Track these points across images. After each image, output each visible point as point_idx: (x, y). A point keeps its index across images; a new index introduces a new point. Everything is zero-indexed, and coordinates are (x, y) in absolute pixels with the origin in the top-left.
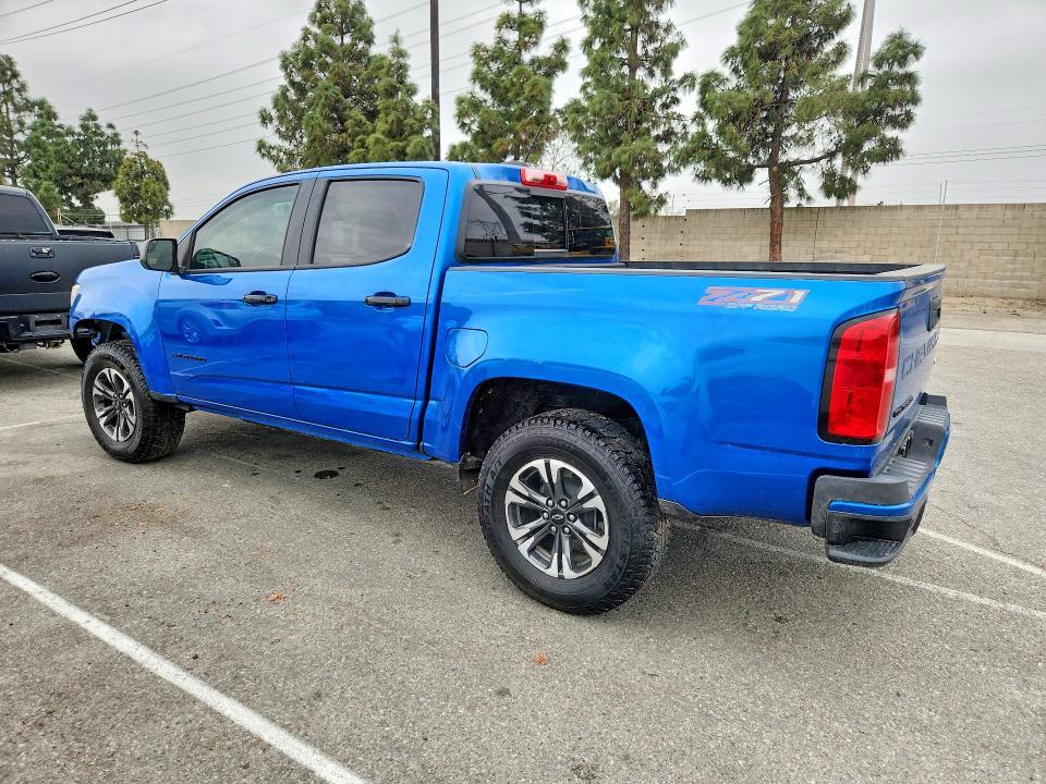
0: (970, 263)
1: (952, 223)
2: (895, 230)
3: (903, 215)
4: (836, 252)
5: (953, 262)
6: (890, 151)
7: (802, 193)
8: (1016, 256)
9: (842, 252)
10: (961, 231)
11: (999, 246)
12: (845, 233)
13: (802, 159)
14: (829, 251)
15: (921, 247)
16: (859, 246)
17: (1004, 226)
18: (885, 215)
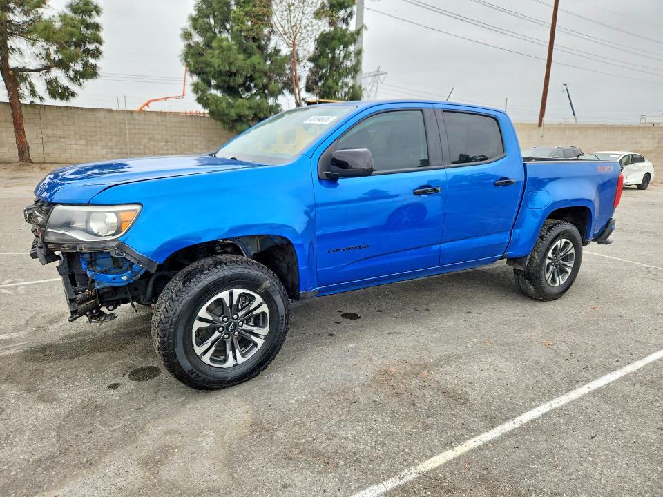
0: (145, 147)
1: (131, 122)
2: (98, 124)
3: (101, 115)
4: (60, 138)
5: (136, 145)
6: (90, 73)
7: (33, 93)
8: (167, 142)
9: (64, 138)
10: (137, 126)
11: (158, 137)
12: (64, 125)
13: (28, 67)
14: (54, 137)
15: (116, 136)
16: (76, 134)
17: (158, 125)
18: (90, 114)
